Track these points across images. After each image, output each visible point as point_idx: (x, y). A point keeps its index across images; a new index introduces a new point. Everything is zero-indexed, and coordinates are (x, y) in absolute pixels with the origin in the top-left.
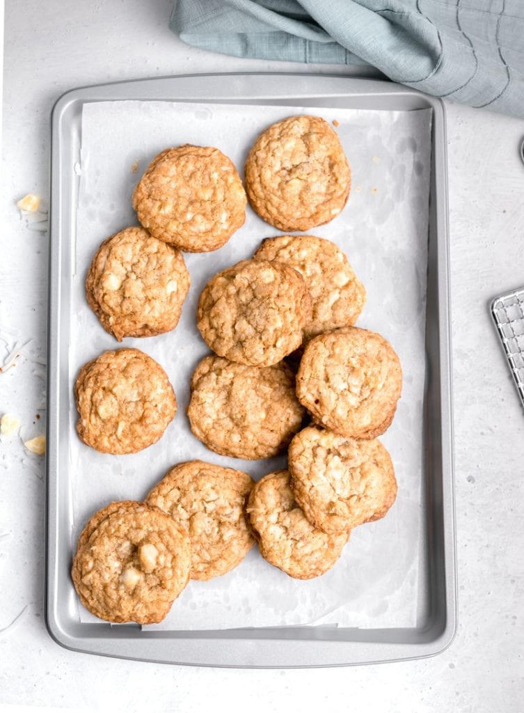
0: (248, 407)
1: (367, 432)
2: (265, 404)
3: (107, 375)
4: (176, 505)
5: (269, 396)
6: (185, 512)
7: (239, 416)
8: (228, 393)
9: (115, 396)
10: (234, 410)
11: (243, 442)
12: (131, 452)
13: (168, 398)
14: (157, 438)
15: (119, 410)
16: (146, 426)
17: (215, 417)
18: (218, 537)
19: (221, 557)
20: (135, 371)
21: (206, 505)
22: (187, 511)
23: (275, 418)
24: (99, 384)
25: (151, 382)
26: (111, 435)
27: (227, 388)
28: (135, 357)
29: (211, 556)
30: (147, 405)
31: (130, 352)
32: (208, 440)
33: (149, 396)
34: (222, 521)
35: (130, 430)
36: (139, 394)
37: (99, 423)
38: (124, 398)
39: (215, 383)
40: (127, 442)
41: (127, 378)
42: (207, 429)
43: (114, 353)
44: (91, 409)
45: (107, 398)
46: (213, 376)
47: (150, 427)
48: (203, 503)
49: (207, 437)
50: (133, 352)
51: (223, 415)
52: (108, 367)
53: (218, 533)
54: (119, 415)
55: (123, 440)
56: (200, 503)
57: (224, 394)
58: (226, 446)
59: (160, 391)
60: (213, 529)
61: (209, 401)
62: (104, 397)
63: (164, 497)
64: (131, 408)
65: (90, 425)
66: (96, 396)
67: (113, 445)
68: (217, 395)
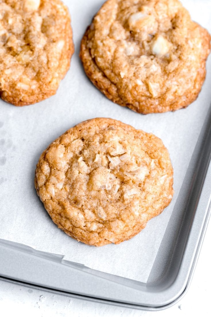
4: (77, 157)
6: (86, 166)
18: (118, 195)
19: (119, 217)
21: (110, 159)
22: (88, 166)
29: (108, 214)
34: (126, 178)
48: (107, 157)
53: (118, 191)
56: (104, 157)
60: (114, 186)
63: (65, 147)
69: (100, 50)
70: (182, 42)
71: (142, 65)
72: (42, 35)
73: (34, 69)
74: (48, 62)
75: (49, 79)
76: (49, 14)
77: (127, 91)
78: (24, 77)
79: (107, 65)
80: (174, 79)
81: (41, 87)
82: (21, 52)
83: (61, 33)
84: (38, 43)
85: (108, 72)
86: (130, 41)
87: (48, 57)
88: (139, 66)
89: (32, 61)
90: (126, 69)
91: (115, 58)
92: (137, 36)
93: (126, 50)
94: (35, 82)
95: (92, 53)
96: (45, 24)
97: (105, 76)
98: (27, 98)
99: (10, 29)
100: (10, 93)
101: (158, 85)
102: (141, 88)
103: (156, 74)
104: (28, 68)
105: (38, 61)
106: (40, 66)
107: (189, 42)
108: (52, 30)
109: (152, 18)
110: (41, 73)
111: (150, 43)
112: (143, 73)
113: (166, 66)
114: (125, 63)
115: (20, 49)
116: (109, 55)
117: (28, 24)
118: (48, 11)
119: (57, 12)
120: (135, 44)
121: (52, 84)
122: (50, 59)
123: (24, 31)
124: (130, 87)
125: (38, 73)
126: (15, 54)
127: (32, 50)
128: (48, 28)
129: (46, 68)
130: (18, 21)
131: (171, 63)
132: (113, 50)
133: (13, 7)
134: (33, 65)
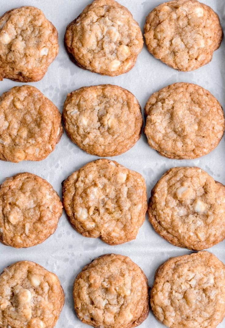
0: (185, 122)
1: (134, 322)
2: (197, 119)
3: (10, 194)
5: (199, 114)
7: (180, 129)
8: (171, 114)
9: (19, 207)
10: (176, 126)
11: (184, 146)
12: (38, 243)
13: (55, 201)
14: (53, 230)
15: (23, 216)
16: (44, 223)
17: (164, 132)
20: (29, 187)
23: (204, 128)
24: (6, 202)
25: (41, 193)
26: (22, 234)
27: (170, 111)
28: (27, 178)
30: (42, 208)
31: (23, 175)
32: (160, 148)
33: (42, 202)
35: (34, 228)
36: (35, 202)
37: (12, 228)
38: (24, 207)
39: (161, 109)
40: (33, 236)
41: (24, 193)
42: (159, 141)
43: (12, 178)
44: (4, 220)
45: (14, 210)
46: (160, 104)
47: (47, 223)
49: (159, 146)
50: (24, 175)
51: (169, 130)
52: (10, 188)
54: (24, 219)
55: (31, 236)
57: (168, 116)
58: (173, 151)
59: (49, 197)
61: (159, 121)
62: (11, 209)
64: (32, 212)
65: (5, 231)
66: (6, 210)
67: (25, 241)
68: (163, 117)
69: (162, 216)
70: (213, 202)
71: (191, 222)
72: (128, 200)
73: (122, 223)
74: (131, 219)
75: (132, 230)
76: (132, 185)
77: (184, 240)
78: (116, 228)
79: (169, 226)
80: (213, 227)
81: (127, 235)
82: (114, 212)
83: (140, 198)
84: (125, 207)
85: (170, 231)
86: (180, 206)
87: (131, 215)
88: (189, 224)
89: (121, 218)
90: (182, 227)
91: (172, 221)
92: (183, 202)
93: (178, 213)
94: (123, 232)
95: (157, 219)
96: (130, 192)
97: (168, 232)
98: (117, 241)
99: (107, 195)
100: (107, 239)
101: (203, 233)
102: (193, 237)
103: (201, 227)
104: (118, 222)
105: (125, 218)
106: (126, 221)
107: (218, 201)
108: (134, 197)
109: (191, 190)
110: (127, 226)
111: (193, 206)
112: (193, 227)
113: (206, 220)
114: (180, 223)
115: (113, 210)
116: (169, 219)
117: (119, 192)
118: (132, 183)
119: (138, 184)
120: (183, 207)
121: (133, 233)
122: (133, 217)
123: (116, 196)
124: (186, 238)
125: (125, 226)
126: (110, 213)
127: (121, 211)
128: (131, 195)
129: (130, 223)
130: (112, 190)
131: (209, 218)
132: (170, 215)
133: (109, 180)
134: (122, 221)
